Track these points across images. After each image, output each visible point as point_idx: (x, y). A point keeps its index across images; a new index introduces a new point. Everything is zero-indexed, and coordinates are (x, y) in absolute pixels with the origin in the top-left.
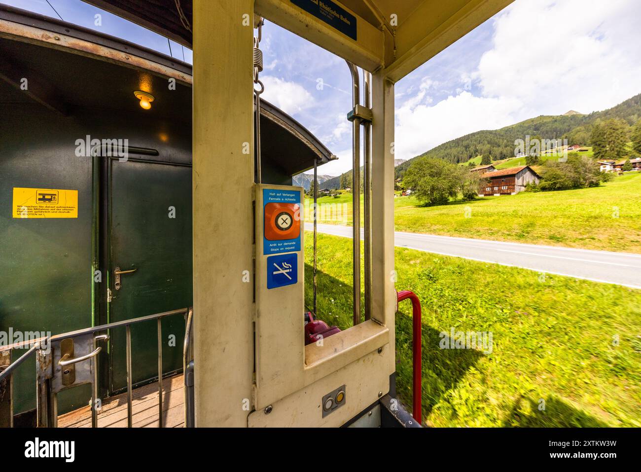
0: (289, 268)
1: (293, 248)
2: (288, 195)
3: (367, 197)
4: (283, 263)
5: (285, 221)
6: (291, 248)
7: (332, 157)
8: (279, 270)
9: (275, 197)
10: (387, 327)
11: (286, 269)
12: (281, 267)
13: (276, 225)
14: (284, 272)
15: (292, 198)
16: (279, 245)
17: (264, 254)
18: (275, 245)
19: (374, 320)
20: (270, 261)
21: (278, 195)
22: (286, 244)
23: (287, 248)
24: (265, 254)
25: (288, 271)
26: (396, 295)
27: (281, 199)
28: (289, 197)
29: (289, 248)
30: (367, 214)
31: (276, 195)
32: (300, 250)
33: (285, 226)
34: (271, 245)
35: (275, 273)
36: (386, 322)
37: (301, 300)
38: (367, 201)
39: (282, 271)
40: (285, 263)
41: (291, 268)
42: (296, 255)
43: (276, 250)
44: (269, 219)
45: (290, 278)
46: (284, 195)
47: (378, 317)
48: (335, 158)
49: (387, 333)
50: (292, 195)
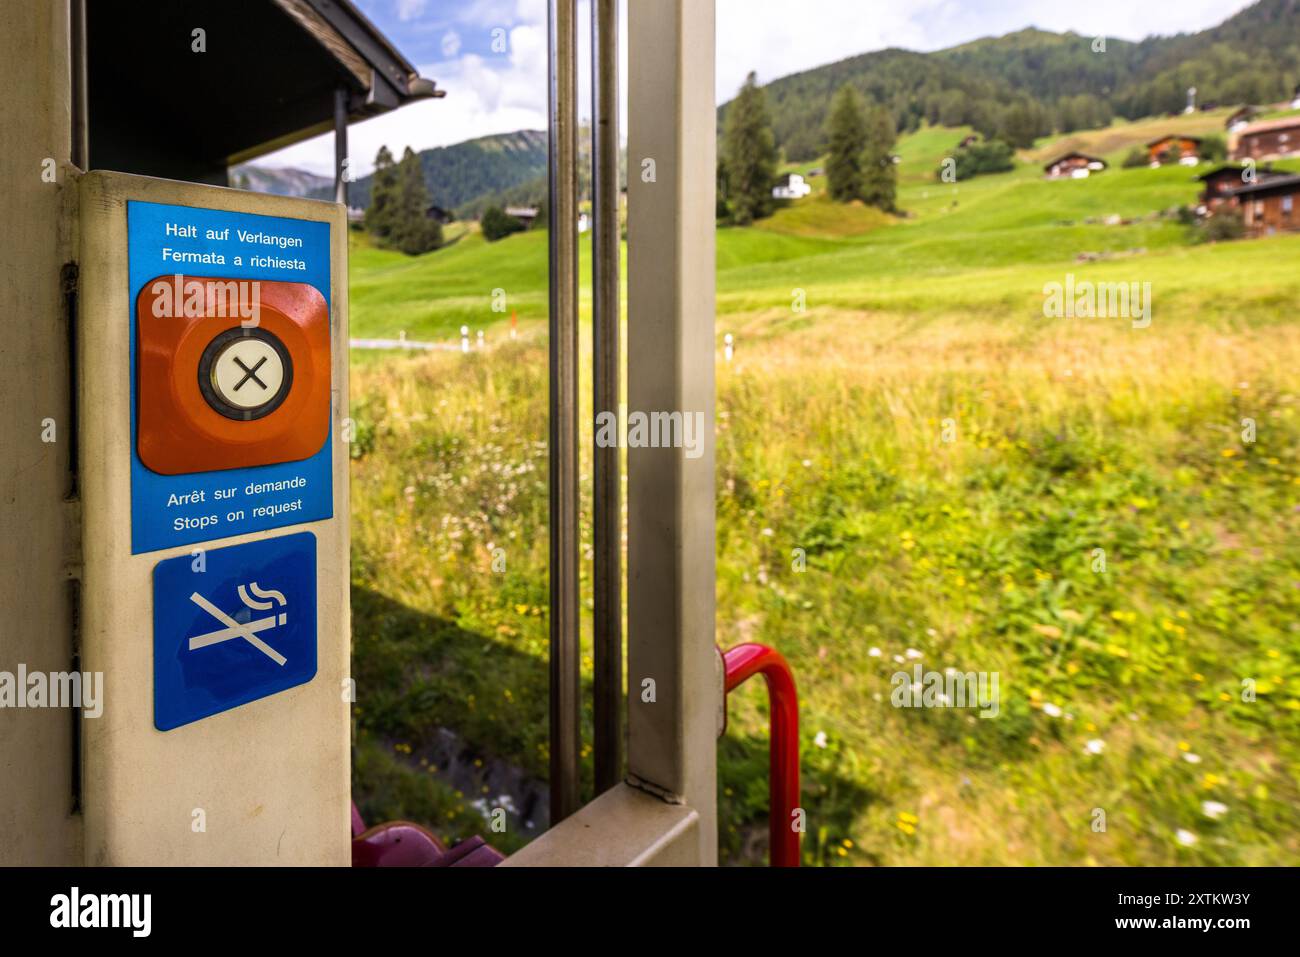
0: (276, 610)
1: (296, 505)
2: (269, 240)
3: (604, 270)
4: (241, 589)
5: (251, 374)
6: (285, 508)
7: (413, 87)
8: (223, 627)
9: (199, 245)
10: (690, 804)
11: (257, 615)
12: (234, 608)
13: (203, 392)
14: (248, 631)
15: (289, 254)
16: (219, 495)
17: (134, 552)
18: (197, 497)
19: (637, 783)
20: (170, 583)
21: (211, 235)
22: (253, 489)
23: (261, 511)
24: (139, 546)
25: (268, 623)
26: (719, 667)
27: (230, 261)
28: (275, 252)
29: (272, 511)
30: (605, 342)
31: (201, 233)
32: (332, 517)
33: (250, 397)
34: (173, 500)
35: (196, 643)
36: (687, 786)
37: (338, 757)
38: (604, 289)
39: (234, 630)
40: (254, 587)
41: (282, 610)
42: (309, 539)
43: (200, 523)
44: (164, 365)
45: (281, 660)
46: (244, 237)
47: (654, 770)
48: (428, 92)
49: (693, 829)
50: (286, 242)
